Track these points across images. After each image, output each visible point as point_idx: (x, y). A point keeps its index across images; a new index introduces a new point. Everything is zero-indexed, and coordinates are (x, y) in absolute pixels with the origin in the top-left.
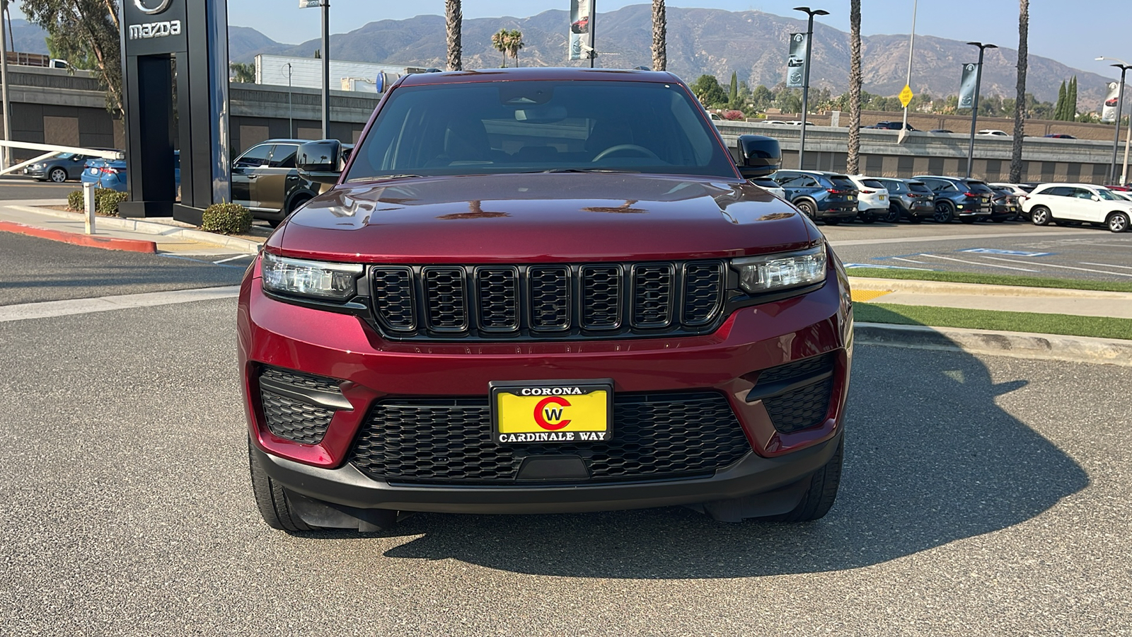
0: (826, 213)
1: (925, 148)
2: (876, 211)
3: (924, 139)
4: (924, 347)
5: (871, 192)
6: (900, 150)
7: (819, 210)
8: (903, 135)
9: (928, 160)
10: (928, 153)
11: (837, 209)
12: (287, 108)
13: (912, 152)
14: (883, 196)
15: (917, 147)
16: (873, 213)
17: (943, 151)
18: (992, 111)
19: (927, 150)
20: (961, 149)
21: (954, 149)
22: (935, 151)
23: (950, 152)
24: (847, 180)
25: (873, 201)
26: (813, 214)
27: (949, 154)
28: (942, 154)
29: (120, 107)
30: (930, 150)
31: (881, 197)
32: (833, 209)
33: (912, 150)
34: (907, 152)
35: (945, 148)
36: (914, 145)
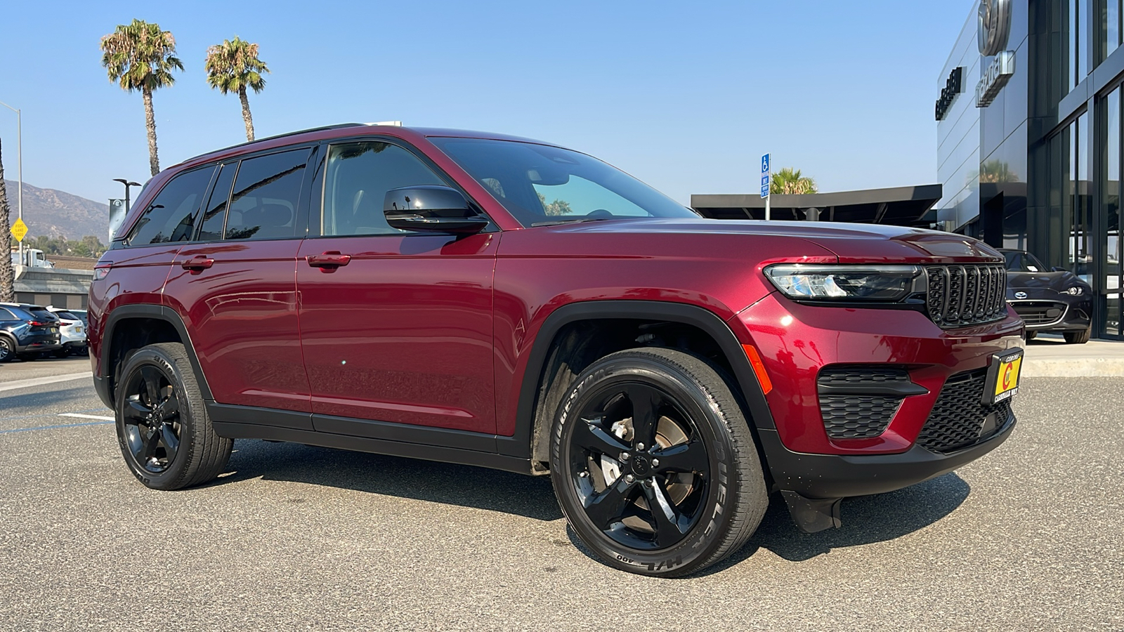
0: (29, 348)
1: (46, 284)
2: (75, 344)
3: (43, 275)
5: (68, 324)
6: (18, 286)
7: (20, 345)
8: (21, 271)
9: (49, 296)
10: (50, 290)
11: (41, 343)
13: (32, 289)
14: (80, 327)
15: (37, 283)
16: (71, 346)
17: (65, 287)
19: (48, 286)
20: (83, 286)
21: (75, 285)
22: (56, 287)
23: (72, 289)
24: (45, 311)
25: (70, 333)
26: (12, 350)
27: (71, 290)
28: (65, 290)
30: (51, 287)
31: (77, 328)
32: (36, 343)
33: (32, 286)
34: (26, 289)
35: (67, 284)
36: (34, 281)
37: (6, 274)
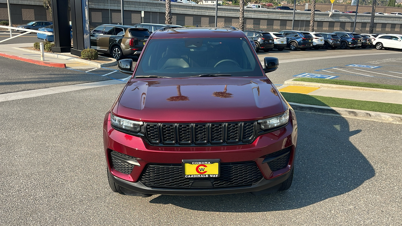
0: (301, 47)
1: (339, 19)
2: (319, 45)
3: (339, 15)
4: (328, 114)
5: (318, 38)
6: (330, 19)
7: (299, 45)
8: (331, 14)
9: (340, 23)
10: (340, 21)
11: (305, 45)
12: (108, 5)
13: (334, 20)
14: (322, 40)
15: (336, 18)
17: (345, 20)
18: (365, 2)
19: (340, 19)
20: (352, 19)
21: (349, 19)
22: (342, 20)
23: (348, 20)
25: (318, 41)
26: (296, 47)
27: (348, 21)
28: (345, 21)
29: (49, 6)
30: (341, 19)
32: (303, 45)
33: (334, 19)
34: (332, 20)
35: (346, 19)
36: (335, 18)
37: (312, 18)
